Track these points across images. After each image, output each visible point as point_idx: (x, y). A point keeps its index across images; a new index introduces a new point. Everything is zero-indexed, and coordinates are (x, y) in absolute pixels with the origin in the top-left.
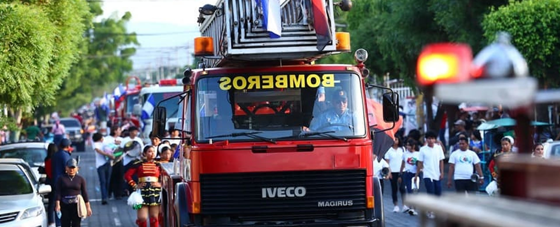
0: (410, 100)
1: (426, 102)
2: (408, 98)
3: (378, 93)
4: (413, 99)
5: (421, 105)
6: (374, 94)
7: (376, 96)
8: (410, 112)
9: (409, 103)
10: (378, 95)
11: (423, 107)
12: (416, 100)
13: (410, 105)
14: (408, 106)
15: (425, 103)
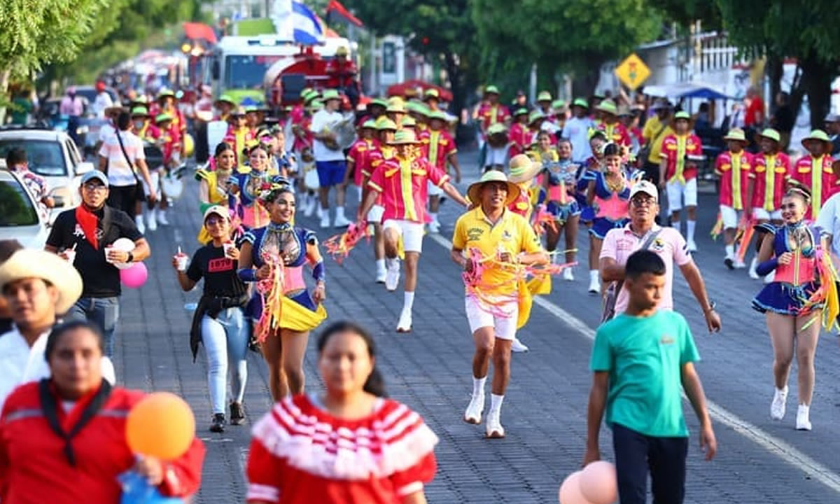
0: (739, 72)
1: (770, 77)
2: (734, 67)
3: (678, 56)
4: (745, 69)
5: (760, 82)
6: (672, 59)
7: (676, 61)
8: (738, 94)
9: (737, 76)
10: (678, 61)
11: (763, 85)
12: (751, 72)
13: (738, 80)
14: (735, 82)
15: (767, 78)
